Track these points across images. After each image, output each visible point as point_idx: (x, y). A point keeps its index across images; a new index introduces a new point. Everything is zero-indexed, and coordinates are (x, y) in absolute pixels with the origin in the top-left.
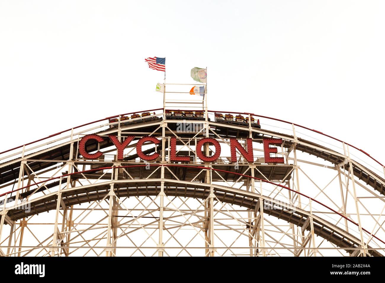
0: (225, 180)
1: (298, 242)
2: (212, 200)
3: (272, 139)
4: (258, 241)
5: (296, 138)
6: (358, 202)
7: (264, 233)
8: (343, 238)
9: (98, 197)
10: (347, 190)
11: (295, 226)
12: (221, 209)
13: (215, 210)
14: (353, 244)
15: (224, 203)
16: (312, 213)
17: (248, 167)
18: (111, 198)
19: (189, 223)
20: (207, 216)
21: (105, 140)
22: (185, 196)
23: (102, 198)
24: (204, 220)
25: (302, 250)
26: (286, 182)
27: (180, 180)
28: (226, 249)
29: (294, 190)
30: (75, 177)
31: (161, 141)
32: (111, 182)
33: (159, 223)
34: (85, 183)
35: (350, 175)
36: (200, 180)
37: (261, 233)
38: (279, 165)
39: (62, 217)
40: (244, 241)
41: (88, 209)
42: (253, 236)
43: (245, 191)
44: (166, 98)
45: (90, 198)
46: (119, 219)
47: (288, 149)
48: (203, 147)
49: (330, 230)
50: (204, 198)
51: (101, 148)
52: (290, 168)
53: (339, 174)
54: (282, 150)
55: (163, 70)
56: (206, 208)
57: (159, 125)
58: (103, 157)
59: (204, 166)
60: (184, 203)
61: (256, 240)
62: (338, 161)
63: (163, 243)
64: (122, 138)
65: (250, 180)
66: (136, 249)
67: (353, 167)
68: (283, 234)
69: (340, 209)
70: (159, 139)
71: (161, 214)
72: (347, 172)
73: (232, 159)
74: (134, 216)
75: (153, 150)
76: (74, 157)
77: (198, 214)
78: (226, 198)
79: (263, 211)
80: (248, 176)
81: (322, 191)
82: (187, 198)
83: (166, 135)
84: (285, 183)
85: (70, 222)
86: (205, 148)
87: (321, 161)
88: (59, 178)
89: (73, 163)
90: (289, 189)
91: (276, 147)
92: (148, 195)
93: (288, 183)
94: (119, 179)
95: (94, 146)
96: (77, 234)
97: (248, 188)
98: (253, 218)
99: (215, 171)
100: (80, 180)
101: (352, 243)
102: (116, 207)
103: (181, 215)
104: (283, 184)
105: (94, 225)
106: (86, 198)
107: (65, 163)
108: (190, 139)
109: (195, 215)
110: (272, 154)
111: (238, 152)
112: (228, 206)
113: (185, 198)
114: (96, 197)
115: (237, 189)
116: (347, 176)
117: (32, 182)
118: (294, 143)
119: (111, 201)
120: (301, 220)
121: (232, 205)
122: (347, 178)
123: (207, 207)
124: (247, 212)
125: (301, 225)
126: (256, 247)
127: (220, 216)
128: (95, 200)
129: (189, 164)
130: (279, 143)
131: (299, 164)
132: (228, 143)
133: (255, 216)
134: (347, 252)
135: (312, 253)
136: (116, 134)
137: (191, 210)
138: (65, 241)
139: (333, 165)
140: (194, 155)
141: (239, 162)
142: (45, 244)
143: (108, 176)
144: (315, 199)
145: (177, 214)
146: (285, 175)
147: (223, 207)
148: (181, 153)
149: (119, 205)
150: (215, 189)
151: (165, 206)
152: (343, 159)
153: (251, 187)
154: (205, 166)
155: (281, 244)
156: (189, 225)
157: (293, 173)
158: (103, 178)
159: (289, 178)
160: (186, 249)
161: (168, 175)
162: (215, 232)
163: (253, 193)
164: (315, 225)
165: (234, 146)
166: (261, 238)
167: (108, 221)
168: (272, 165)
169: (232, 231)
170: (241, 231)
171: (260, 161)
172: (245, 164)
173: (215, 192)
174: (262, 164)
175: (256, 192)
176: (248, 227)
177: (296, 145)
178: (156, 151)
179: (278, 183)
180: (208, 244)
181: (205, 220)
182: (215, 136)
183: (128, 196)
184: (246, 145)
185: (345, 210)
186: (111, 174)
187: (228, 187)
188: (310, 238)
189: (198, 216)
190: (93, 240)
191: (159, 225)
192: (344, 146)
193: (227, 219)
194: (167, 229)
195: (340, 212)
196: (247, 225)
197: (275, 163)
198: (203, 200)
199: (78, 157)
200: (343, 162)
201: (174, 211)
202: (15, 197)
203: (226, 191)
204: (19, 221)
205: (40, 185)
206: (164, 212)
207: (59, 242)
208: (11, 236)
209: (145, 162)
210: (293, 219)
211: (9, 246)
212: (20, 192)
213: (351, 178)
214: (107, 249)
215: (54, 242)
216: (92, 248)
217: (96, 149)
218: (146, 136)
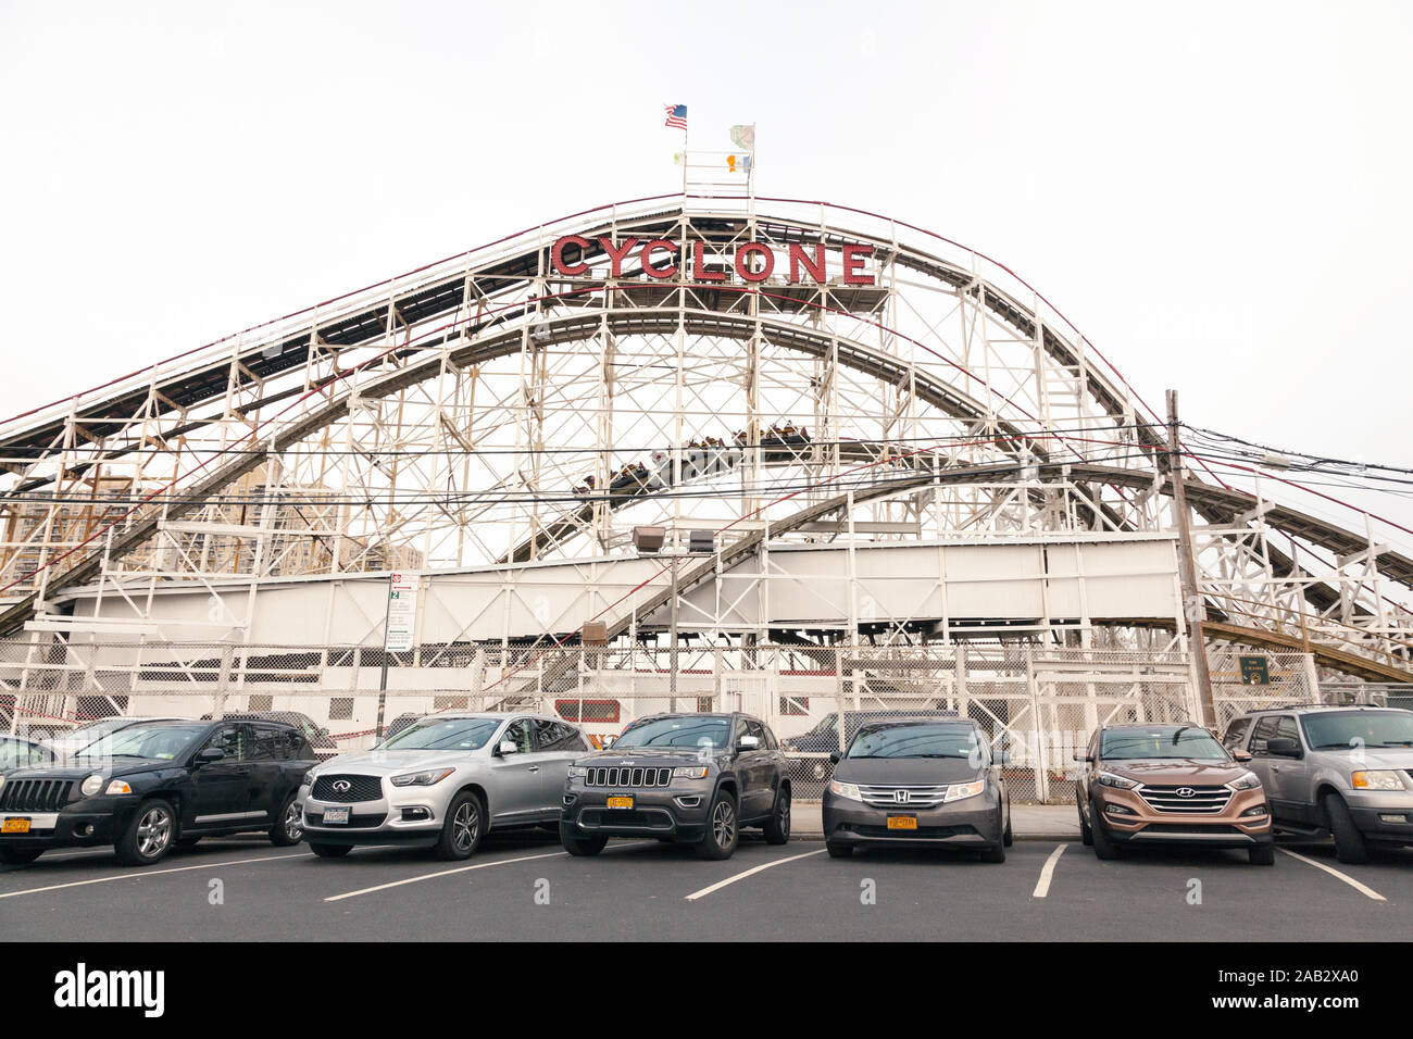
0: (779, 312)
1: (889, 409)
2: (758, 341)
3: (857, 245)
4: (828, 406)
5: (896, 244)
6: (988, 348)
7: (837, 394)
8: (960, 403)
9: (584, 335)
10: (973, 330)
11: (887, 384)
12: (772, 355)
13: (762, 358)
15: (777, 347)
16: (914, 365)
17: (817, 290)
18: (603, 336)
19: (722, 377)
20: (751, 366)
21: (592, 245)
22: (717, 334)
23: (589, 336)
24: (746, 372)
25: (895, 421)
26: (876, 315)
27: (710, 309)
29: (889, 328)
30: (548, 303)
31: (680, 248)
32: (602, 312)
33: (677, 375)
34: (564, 312)
35: (979, 305)
36: (740, 311)
37: (833, 394)
38: (865, 287)
39: (531, 364)
40: (807, 405)
41: (568, 353)
42: (821, 398)
43: (811, 329)
44: (687, 177)
45: (572, 335)
46: (616, 368)
47: (882, 262)
48: (746, 257)
49: (940, 391)
50: (746, 338)
51: (587, 257)
52: (883, 293)
53: (962, 304)
54: (873, 263)
55: (684, 127)
56: (749, 354)
57: (676, 221)
58: (590, 273)
59: (747, 289)
60: (715, 345)
61: (825, 405)
62: (961, 282)
63: (682, 406)
64: (618, 245)
65: (819, 311)
66: (642, 414)
67: (985, 292)
68: (867, 396)
69: (959, 359)
70: (677, 243)
71: (679, 362)
72: (974, 300)
74: (638, 364)
75: (667, 262)
76: (545, 272)
77: (737, 363)
78: (780, 339)
79: (837, 360)
80: (817, 305)
81: (932, 330)
82: (720, 338)
83: (688, 238)
84: (874, 317)
85: (543, 372)
86: (749, 260)
87: (934, 281)
88: (523, 303)
89: (544, 281)
90: (880, 326)
92: (660, 332)
93: (879, 317)
94: (614, 307)
95: (575, 255)
96: (554, 389)
97: (815, 325)
98: (821, 371)
99: (765, 297)
100: (555, 308)
101: (974, 412)
102: (611, 350)
103: (711, 365)
104: (872, 319)
105: (579, 377)
106: (566, 337)
107: (531, 281)
108: (725, 245)
109: (732, 365)
112: (783, 352)
114: (580, 334)
115: (798, 326)
116: (973, 306)
117: (484, 311)
118: (892, 253)
119: (603, 340)
120: (897, 374)
122: (974, 310)
123: (751, 353)
124: (813, 362)
125: (896, 383)
126: (825, 414)
127: (770, 366)
128: (579, 338)
129: (723, 285)
130: (868, 251)
131: (898, 286)
132: (786, 252)
133: (825, 367)
134: (964, 424)
135: (910, 424)
136: (610, 234)
137: (725, 357)
138: (536, 400)
139: (954, 289)
140: (732, 270)
142: (507, 404)
143: (597, 303)
146: (875, 304)
147: (775, 352)
148: (711, 267)
149: (615, 348)
150: (764, 325)
151: (685, 350)
152: (971, 278)
153: (820, 322)
154: (749, 289)
155: (864, 411)
156: (723, 379)
157: (887, 301)
158: (591, 305)
159: (881, 309)
161: (690, 302)
162: (761, 390)
163: (823, 332)
164: (917, 383)
165: (796, 257)
166: (833, 402)
167: (599, 371)
168: (855, 287)
169: (789, 390)
170: (803, 391)
171: (836, 281)
172: (813, 285)
173: (764, 329)
174: (839, 286)
175: (828, 330)
176: (813, 384)
177: (895, 255)
178: (672, 264)
179: (863, 317)
180: (751, 409)
182: (766, 240)
183: (630, 333)
185: (967, 361)
186: (602, 299)
187: (784, 322)
188: (908, 403)
189: (736, 367)
190: (578, 399)
191: (676, 379)
192: (973, 257)
193: (781, 372)
194: (688, 385)
195: (959, 364)
196: (812, 382)
197: (860, 284)
198: (744, 341)
199: (552, 272)
200: (969, 283)
201: (699, 359)
202: (459, 332)
203: (780, 329)
204: (467, 369)
205: (496, 315)
206: (685, 359)
207: (528, 401)
208: (457, 391)
209: (655, 281)
210: (883, 373)
211: (456, 405)
212: (467, 325)
213: (979, 310)
214: (599, 414)
215: (521, 401)
216: (577, 411)
217: (578, 259)
218: (656, 239)
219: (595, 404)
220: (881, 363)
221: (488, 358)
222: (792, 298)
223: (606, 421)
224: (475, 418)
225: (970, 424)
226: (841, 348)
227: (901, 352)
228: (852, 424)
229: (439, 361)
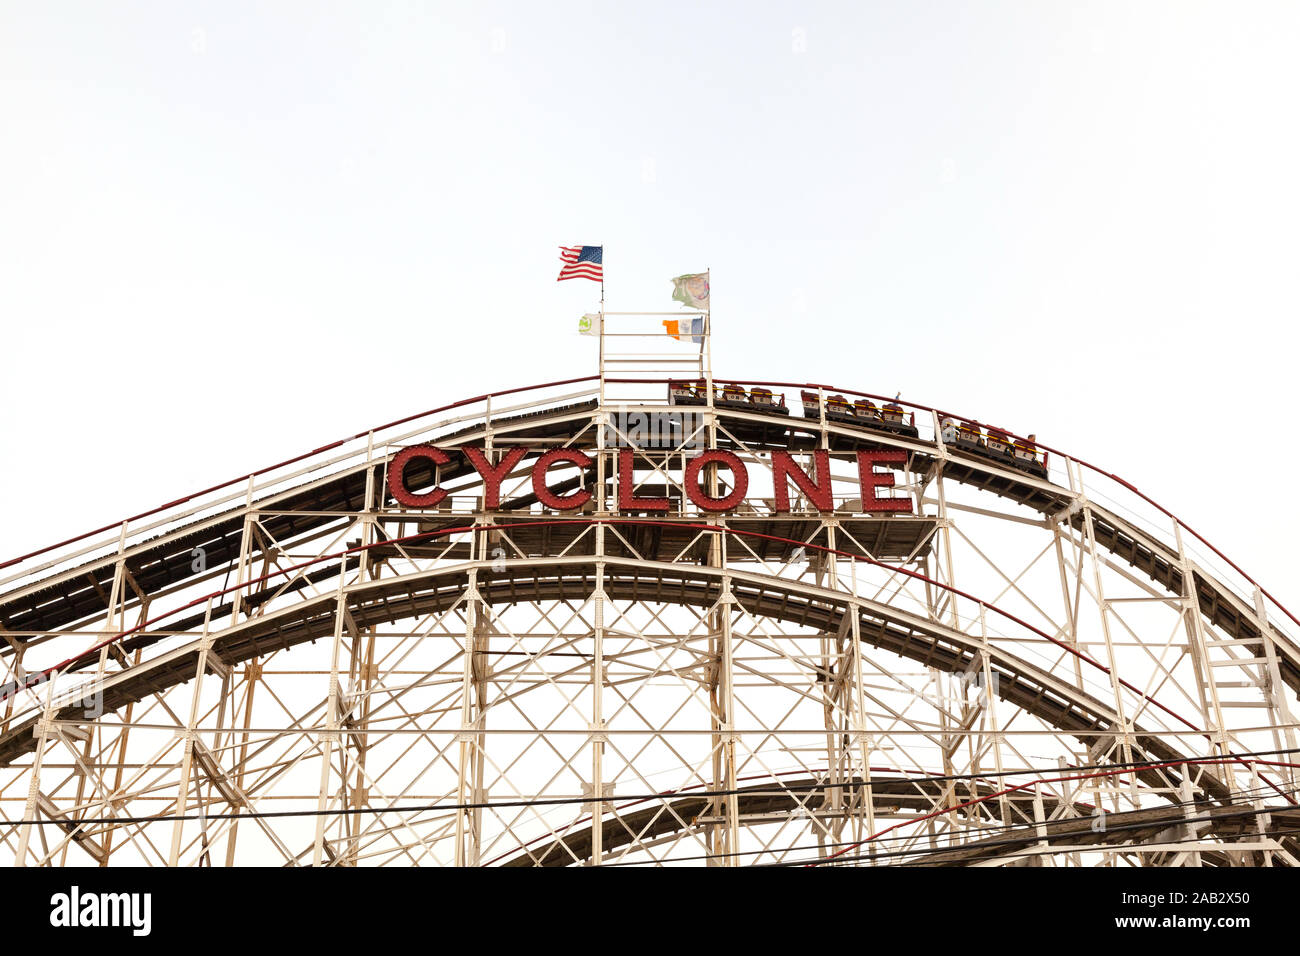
0: (760, 559)
1: (951, 717)
2: (727, 608)
4: (847, 714)
6: (1109, 612)
7: (862, 693)
8: (1070, 706)
9: (439, 605)
10: (1080, 582)
12: (751, 632)
13: (735, 636)
14: (1097, 722)
15: (759, 617)
16: (987, 642)
17: (820, 523)
18: (471, 607)
19: (668, 669)
20: (716, 649)
21: (452, 459)
22: (658, 599)
23: (447, 607)
24: (708, 661)
25: (962, 737)
26: (918, 562)
27: (645, 558)
28: (767, 735)
29: (940, 581)
30: (381, 552)
31: (594, 461)
32: (470, 566)
33: (593, 668)
34: (404, 568)
35: (1087, 542)
36: (695, 559)
37: (855, 693)
38: (899, 517)
39: (349, 655)
41: (412, 635)
42: (835, 701)
43: (812, 586)
44: (605, 351)
45: (418, 606)
46: (492, 659)
47: (923, 477)
48: (701, 473)
49: (1035, 686)
50: (707, 603)
51: (444, 478)
52: (928, 526)
53: (1057, 540)
54: (908, 478)
55: (597, 277)
56: (712, 631)
57: (589, 420)
58: (448, 503)
59: (706, 523)
60: (656, 617)
61: (843, 712)
62: (1053, 506)
63: (603, 721)
64: (496, 455)
65: (825, 556)
66: (536, 735)
67: (1094, 522)
68: (912, 696)
69: (1061, 632)
70: (590, 454)
71: (597, 646)
72: (1077, 535)
73: (777, 505)
74: (528, 651)
75: (574, 483)
76: (376, 504)
77: (692, 645)
78: (763, 605)
79: (859, 636)
80: (821, 547)
81: (1013, 584)
82: (663, 604)
84: (915, 565)
85: (368, 667)
86: (707, 477)
87: (1008, 505)
88: (339, 555)
89: (373, 519)
90: (926, 579)
91: (891, 471)
92: (563, 598)
93: (924, 564)
94: (489, 557)
95: (426, 476)
96: (386, 697)
97: (819, 579)
98: (833, 656)
99: (734, 535)
100: (391, 561)
101: (1094, 719)
102: (483, 628)
103: (649, 649)
104: (912, 568)
105: (430, 674)
106: (409, 608)
107: (353, 520)
108: (668, 456)
109: (684, 648)
110: (880, 488)
111: (792, 486)
112: (768, 625)
113: (658, 604)
114: (433, 603)
115: (792, 581)
116: (1077, 543)
117: (273, 569)
118: (937, 461)
119: (470, 613)
120: (959, 658)
121: (779, 622)
122: (1078, 550)
123: (715, 628)
124: (818, 641)
125: (959, 673)
126: (843, 728)
127: (747, 649)
128: (430, 611)
129: (667, 519)
130: (899, 459)
131: (951, 513)
132: (766, 462)
133: (840, 649)
134: (1081, 742)
135: (988, 744)
136: (481, 442)
137: (673, 636)
138: (356, 717)
139: (1041, 517)
140: (681, 494)
141: (795, 510)
142: (306, 724)
143: (461, 552)
144: (994, 605)
145: (638, 645)
146: (915, 544)
147: (756, 626)
148: (646, 489)
149: (490, 625)
150: (735, 582)
151: (607, 625)
152: (1068, 500)
153: (826, 575)
154: (709, 524)
155: (909, 722)
156: (669, 673)
157: (935, 538)
158: (449, 556)
159: (925, 551)
160: (663, 735)
161: (613, 547)
162: (737, 691)
163: (833, 591)
164: (994, 673)
165: (783, 471)
166: (856, 708)
167: (462, 665)
168: (881, 518)
169: (781, 688)
170: (805, 689)
171: (848, 507)
172: (812, 515)
173: (735, 588)
174: (854, 516)
175: (840, 588)
176: (821, 678)
177: (942, 465)
178: (582, 486)
179: (897, 565)
180: (719, 722)
181: (711, 662)
182: (734, 446)
183: (514, 600)
184: (812, 468)
185: (1074, 634)
186: (469, 544)
187: (767, 577)
189: (692, 652)
190: (428, 712)
191: (593, 674)
192: (1069, 467)
193: (766, 658)
194: (612, 685)
195: (1062, 639)
196: (818, 674)
197: (889, 513)
198: (704, 609)
199: (387, 504)
200: (1067, 507)
201: (630, 640)
202: (231, 605)
203: (763, 587)
204: (241, 666)
205: (293, 575)
206: (605, 640)
207: (343, 719)
208: (222, 704)
209: (555, 514)
210: (935, 656)
211: (219, 729)
212: (244, 592)
213: (1088, 550)
214: (464, 737)
215: (329, 717)
216: (424, 733)
217: (431, 482)
218: (557, 447)
219: (454, 720)
220: (930, 640)
221: (276, 648)
222: (776, 538)
223: (473, 749)
224: (250, 750)
225: (1090, 741)
226: (865, 616)
227: (966, 621)
228: (891, 744)
229: (195, 654)
